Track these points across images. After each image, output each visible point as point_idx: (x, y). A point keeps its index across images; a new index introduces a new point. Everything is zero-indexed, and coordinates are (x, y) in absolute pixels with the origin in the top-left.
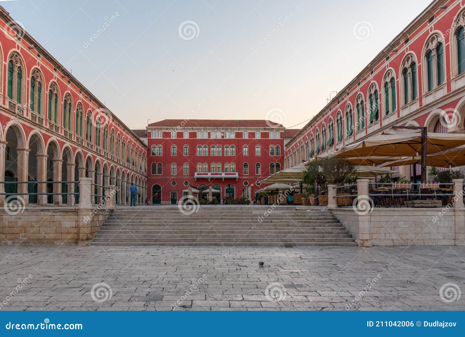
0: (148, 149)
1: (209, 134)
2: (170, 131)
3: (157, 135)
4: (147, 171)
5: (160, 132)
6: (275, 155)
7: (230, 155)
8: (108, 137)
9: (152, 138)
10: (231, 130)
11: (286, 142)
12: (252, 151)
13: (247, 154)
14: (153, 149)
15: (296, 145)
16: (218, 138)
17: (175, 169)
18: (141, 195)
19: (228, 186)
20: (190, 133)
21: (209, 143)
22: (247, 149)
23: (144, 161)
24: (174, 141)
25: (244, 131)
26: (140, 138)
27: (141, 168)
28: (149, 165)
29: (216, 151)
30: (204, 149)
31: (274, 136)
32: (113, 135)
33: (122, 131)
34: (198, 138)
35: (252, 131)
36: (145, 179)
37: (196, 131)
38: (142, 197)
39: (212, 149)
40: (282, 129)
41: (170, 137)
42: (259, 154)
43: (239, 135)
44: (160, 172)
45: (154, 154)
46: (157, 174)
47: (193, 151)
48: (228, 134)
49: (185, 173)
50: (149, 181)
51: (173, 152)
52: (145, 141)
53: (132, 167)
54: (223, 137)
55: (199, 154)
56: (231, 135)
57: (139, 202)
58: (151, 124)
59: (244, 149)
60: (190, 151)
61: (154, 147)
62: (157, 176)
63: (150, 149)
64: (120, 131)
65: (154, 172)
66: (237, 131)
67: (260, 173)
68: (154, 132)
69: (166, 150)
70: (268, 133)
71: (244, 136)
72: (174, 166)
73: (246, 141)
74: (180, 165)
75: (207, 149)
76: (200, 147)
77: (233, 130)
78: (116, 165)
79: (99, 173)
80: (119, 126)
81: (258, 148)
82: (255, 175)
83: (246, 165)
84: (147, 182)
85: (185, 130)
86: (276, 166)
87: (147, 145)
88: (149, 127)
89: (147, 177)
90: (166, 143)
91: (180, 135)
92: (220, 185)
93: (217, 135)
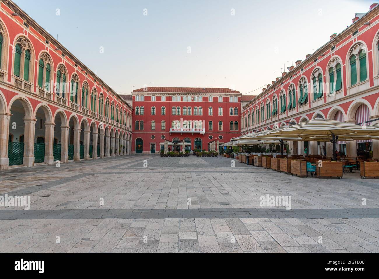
0: (133, 109)
1: (182, 98)
2: (150, 96)
3: (140, 99)
4: (131, 127)
5: (142, 96)
6: (234, 115)
7: (198, 115)
8: (88, 95)
9: (136, 101)
10: (199, 95)
11: (243, 105)
12: (216, 112)
13: (211, 114)
14: (137, 109)
15: (255, 107)
16: (188, 101)
17: (154, 126)
18: (126, 146)
19: (196, 139)
20: (167, 98)
21: (182, 105)
22: (211, 110)
23: (129, 119)
24: (154, 104)
25: (210, 96)
26: (126, 101)
27: (125, 125)
28: (133, 122)
29: (187, 111)
30: (178, 110)
31: (233, 100)
32: (95, 94)
33: (106, 92)
34: (172, 101)
35: (215, 96)
36: (129, 133)
37: (171, 96)
38: (127, 148)
39: (184, 110)
40: (239, 95)
41: (151, 101)
42: (221, 114)
43: (205, 99)
44: (142, 128)
45: (137, 113)
46: (140, 130)
47: (169, 111)
48: (196, 99)
49: (162, 129)
50: (133, 135)
51: (153, 112)
52: (131, 103)
53: (116, 124)
54: (193, 100)
55: (173, 114)
56: (199, 99)
57: (123, 152)
58: (136, 90)
59: (210, 110)
60: (166, 111)
61: (137, 108)
62: (139, 131)
63: (135, 109)
64: (103, 91)
65: (137, 128)
66: (204, 96)
67: (222, 129)
68: (138, 96)
69: (147, 111)
70: (229, 98)
71: (210, 99)
72: (153, 123)
73: (210, 104)
74: (158, 122)
75: (179, 110)
76: (174, 108)
77: (200, 95)
78: (98, 121)
79: (76, 129)
80: (102, 86)
81: (220, 109)
82: (218, 131)
83: (211, 122)
84: (131, 136)
85: (162, 95)
86: (235, 124)
87: (132, 107)
88: (134, 92)
89: (132, 132)
90: (147, 104)
91: (159, 98)
92: (190, 139)
93: (188, 99)
